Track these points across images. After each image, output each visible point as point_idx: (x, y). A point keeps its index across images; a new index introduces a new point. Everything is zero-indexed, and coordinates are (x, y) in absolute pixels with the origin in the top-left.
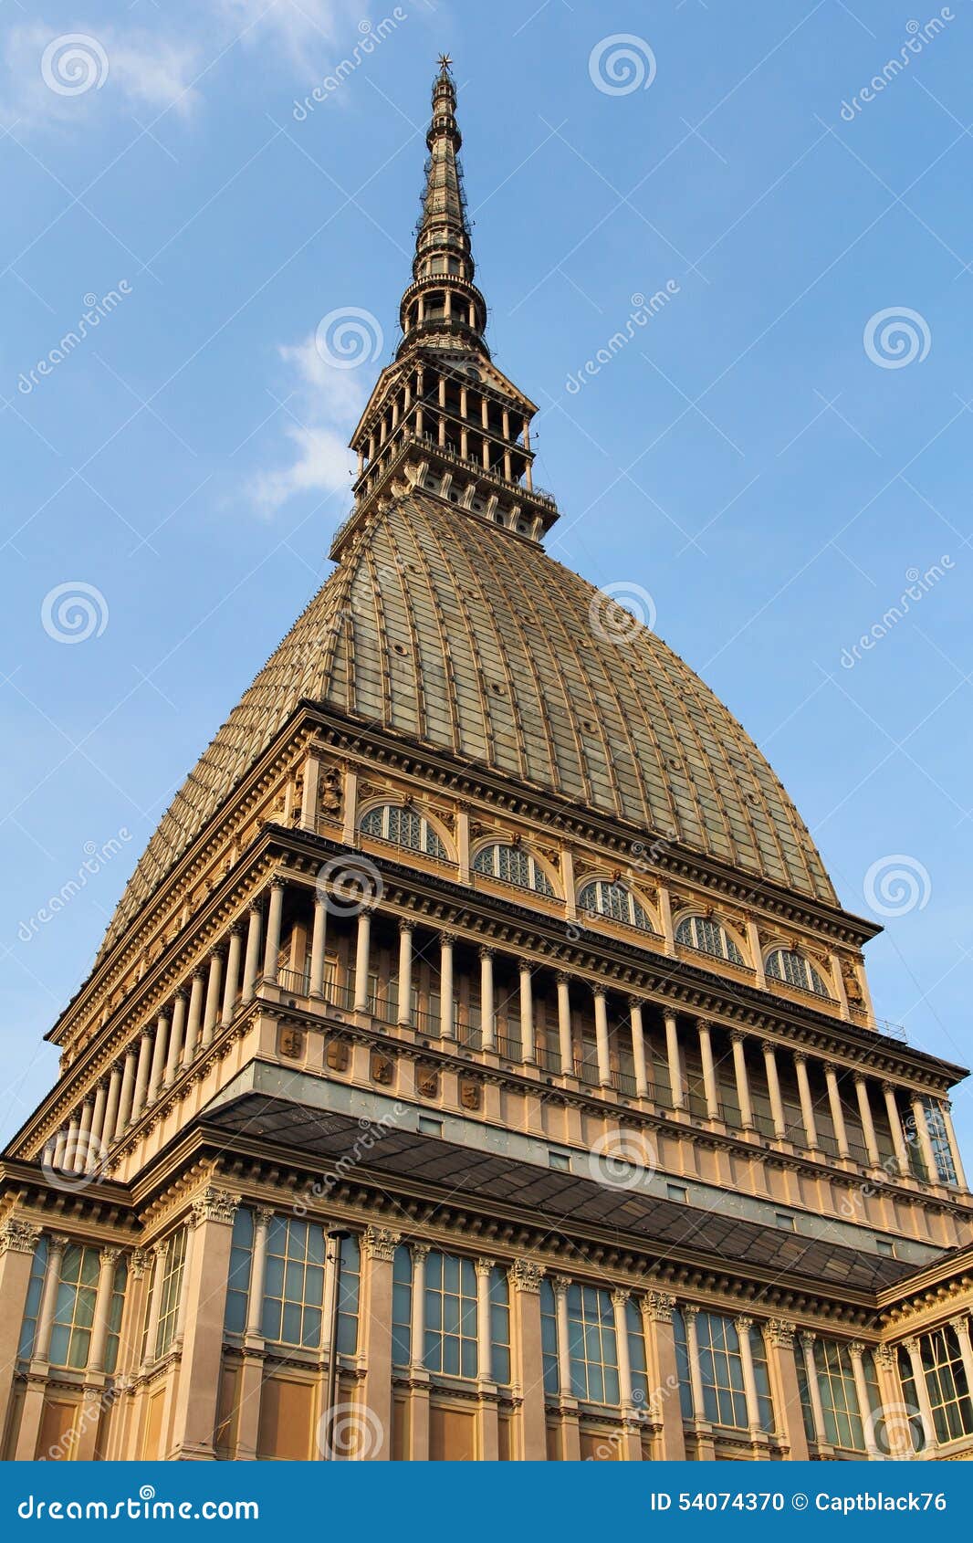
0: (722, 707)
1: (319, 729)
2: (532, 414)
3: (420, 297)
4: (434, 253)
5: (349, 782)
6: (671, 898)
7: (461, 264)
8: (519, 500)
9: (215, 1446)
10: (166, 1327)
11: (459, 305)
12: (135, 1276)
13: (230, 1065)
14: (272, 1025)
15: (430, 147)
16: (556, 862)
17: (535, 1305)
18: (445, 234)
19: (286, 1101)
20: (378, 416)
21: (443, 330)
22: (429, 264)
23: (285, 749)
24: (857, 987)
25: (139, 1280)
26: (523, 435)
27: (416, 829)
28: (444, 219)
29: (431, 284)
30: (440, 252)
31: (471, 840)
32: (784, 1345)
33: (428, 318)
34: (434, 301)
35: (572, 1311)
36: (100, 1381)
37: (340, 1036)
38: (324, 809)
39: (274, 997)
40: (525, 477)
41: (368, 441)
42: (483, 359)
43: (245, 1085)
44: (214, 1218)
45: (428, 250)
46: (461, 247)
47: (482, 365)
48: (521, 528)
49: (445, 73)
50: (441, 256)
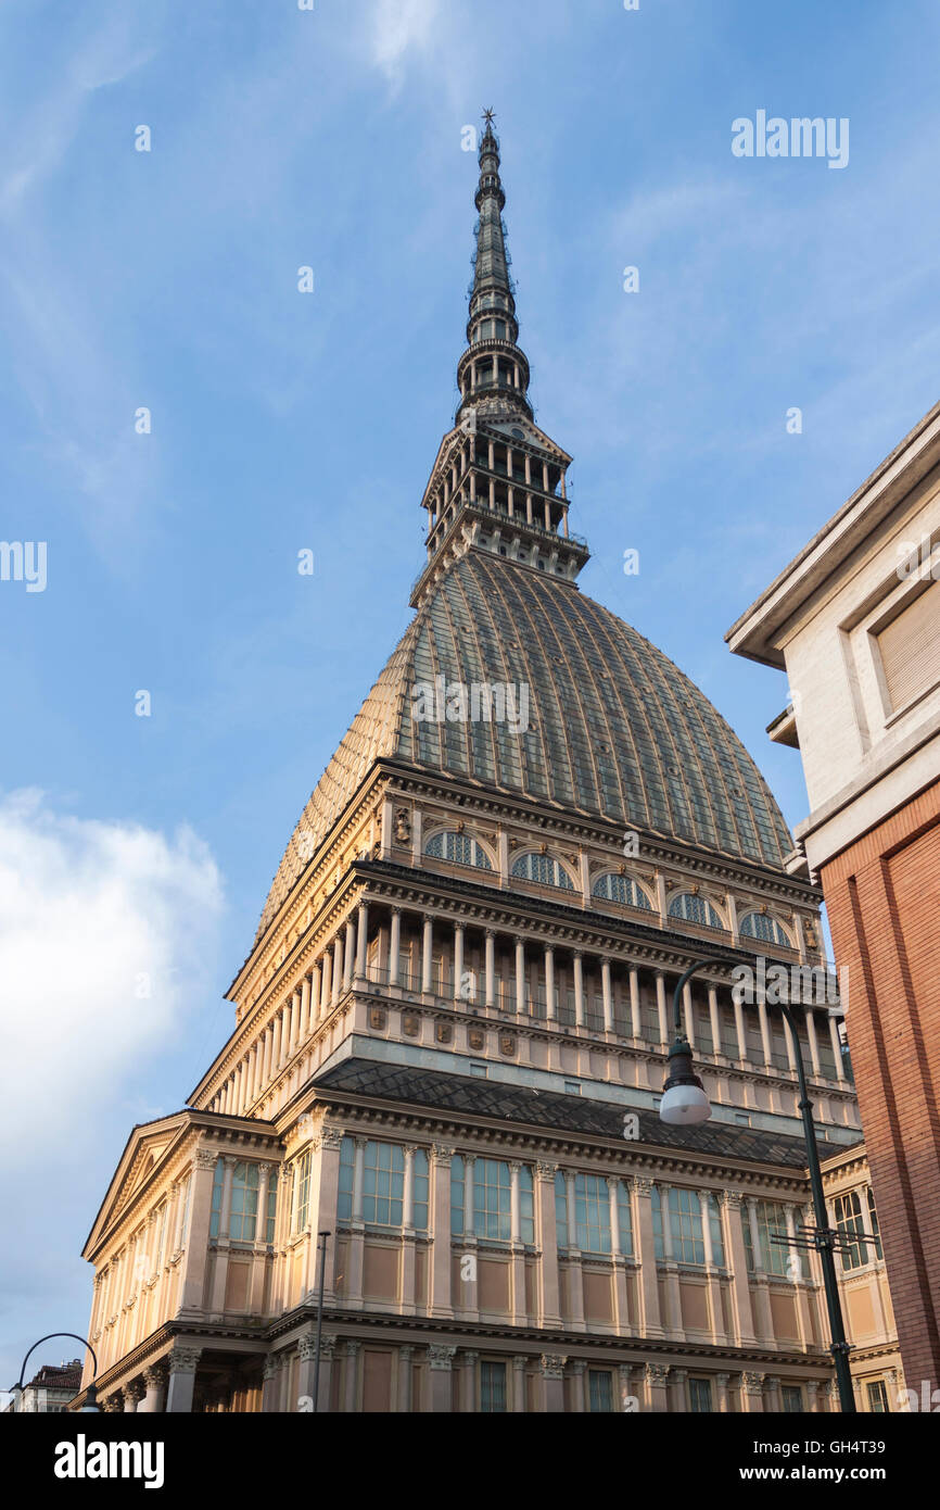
0: (718, 715)
1: (390, 779)
2: (568, 464)
3: (472, 363)
4: (483, 318)
5: (416, 818)
6: (666, 882)
7: (507, 325)
8: (556, 546)
9: (334, 1291)
10: (303, 1214)
11: (506, 366)
12: (283, 1180)
13: (338, 1035)
14: (364, 1008)
15: (478, 207)
16: (576, 863)
17: (551, 1191)
18: (492, 298)
19: (376, 1062)
20: (442, 478)
21: (491, 394)
22: (479, 329)
23: (368, 794)
24: (814, 937)
25: (285, 1183)
26: (560, 484)
27: (468, 848)
28: (490, 283)
29: (482, 350)
30: (488, 316)
31: (509, 853)
32: (733, 1208)
33: (480, 383)
34: (484, 366)
35: (577, 1192)
36: (264, 1248)
37: (412, 1011)
38: (398, 841)
39: (364, 988)
40: (562, 523)
41: (435, 501)
42: (525, 419)
43: (347, 1052)
44: (328, 1146)
45: (478, 315)
46: (507, 309)
47: (525, 424)
48: (559, 570)
49: (489, 128)
50: (489, 320)
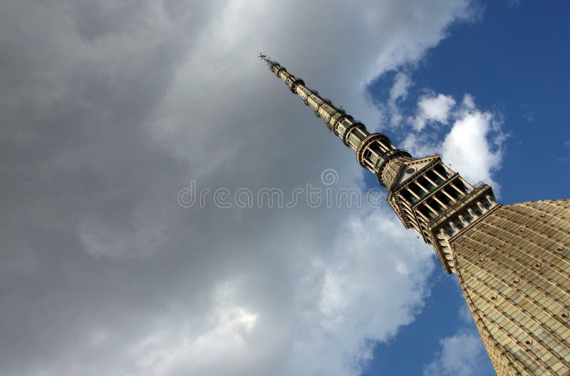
2: (440, 159)
3: (363, 159)
4: (347, 136)
7: (357, 129)
8: (476, 200)
11: (376, 147)
18: (341, 125)
21: (384, 165)
26: (447, 171)
28: (334, 120)
29: (361, 151)
34: (369, 156)
40: (466, 186)
45: (344, 137)
47: (409, 165)
48: (487, 208)
49: (268, 61)
50: (349, 135)
